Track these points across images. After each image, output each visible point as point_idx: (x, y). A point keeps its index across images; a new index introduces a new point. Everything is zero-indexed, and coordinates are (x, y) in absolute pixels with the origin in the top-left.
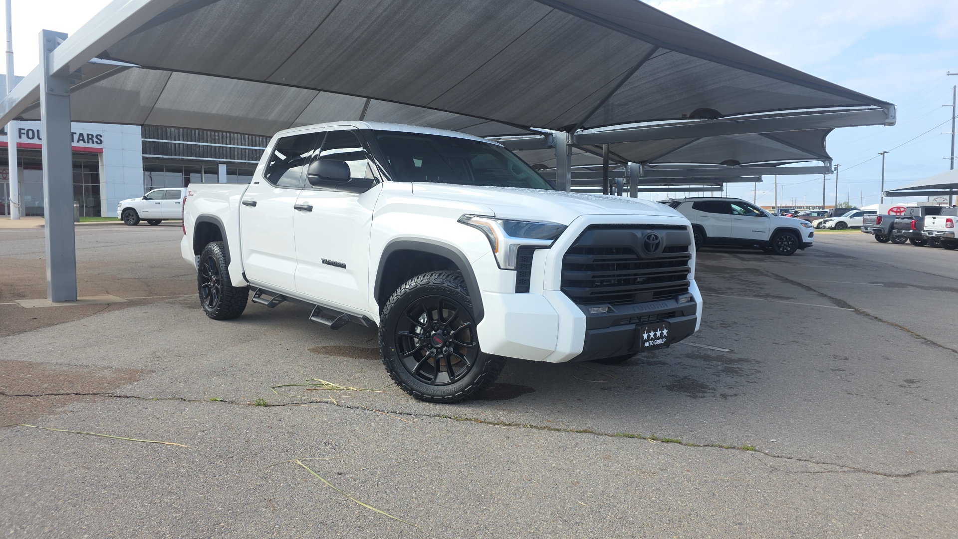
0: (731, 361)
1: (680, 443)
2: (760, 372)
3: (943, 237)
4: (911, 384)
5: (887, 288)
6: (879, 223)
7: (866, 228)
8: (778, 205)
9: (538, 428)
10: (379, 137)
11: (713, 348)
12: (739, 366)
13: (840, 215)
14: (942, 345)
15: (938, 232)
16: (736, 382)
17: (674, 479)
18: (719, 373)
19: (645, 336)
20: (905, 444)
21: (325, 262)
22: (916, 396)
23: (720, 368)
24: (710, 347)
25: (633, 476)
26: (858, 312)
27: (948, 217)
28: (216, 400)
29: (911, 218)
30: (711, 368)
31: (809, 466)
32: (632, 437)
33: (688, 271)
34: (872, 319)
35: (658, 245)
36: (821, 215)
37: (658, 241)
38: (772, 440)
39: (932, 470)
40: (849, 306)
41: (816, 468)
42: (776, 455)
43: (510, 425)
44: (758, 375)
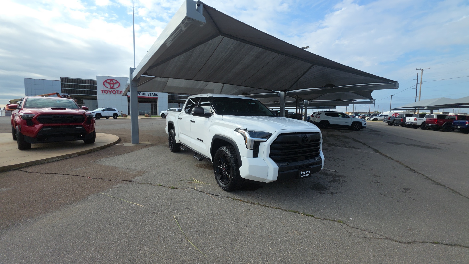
0: (336, 176)
1: (313, 217)
2: (346, 182)
3: (413, 125)
4: (406, 191)
5: (393, 145)
6: (389, 119)
7: (385, 121)
8: (354, 112)
9: (261, 205)
10: (215, 99)
11: (329, 170)
12: (338, 179)
13: (375, 116)
14: (417, 171)
15: (411, 123)
16: (337, 186)
17: (309, 237)
18: (331, 181)
19: (301, 173)
20: (407, 224)
21: (198, 139)
22: (409, 197)
23: (331, 179)
24: (328, 169)
25: (293, 234)
26: (383, 155)
27: (415, 118)
28: (160, 185)
29: (401, 118)
30: (328, 179)
31: (366, 234)
32: (295, 212)
33: (320, 148)
34: (388, 158)
35: (307, 140)
36: (368, 116)
37: (307, 139)
38: (350, 218)
39: (421, 241)
40: (380, 152)
41: (368, 235)
42: (352, 227)
43: (252, 203)
44: (345, 183)
